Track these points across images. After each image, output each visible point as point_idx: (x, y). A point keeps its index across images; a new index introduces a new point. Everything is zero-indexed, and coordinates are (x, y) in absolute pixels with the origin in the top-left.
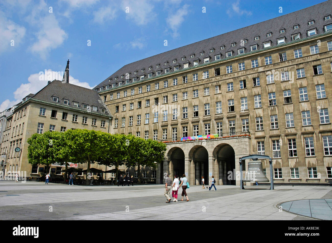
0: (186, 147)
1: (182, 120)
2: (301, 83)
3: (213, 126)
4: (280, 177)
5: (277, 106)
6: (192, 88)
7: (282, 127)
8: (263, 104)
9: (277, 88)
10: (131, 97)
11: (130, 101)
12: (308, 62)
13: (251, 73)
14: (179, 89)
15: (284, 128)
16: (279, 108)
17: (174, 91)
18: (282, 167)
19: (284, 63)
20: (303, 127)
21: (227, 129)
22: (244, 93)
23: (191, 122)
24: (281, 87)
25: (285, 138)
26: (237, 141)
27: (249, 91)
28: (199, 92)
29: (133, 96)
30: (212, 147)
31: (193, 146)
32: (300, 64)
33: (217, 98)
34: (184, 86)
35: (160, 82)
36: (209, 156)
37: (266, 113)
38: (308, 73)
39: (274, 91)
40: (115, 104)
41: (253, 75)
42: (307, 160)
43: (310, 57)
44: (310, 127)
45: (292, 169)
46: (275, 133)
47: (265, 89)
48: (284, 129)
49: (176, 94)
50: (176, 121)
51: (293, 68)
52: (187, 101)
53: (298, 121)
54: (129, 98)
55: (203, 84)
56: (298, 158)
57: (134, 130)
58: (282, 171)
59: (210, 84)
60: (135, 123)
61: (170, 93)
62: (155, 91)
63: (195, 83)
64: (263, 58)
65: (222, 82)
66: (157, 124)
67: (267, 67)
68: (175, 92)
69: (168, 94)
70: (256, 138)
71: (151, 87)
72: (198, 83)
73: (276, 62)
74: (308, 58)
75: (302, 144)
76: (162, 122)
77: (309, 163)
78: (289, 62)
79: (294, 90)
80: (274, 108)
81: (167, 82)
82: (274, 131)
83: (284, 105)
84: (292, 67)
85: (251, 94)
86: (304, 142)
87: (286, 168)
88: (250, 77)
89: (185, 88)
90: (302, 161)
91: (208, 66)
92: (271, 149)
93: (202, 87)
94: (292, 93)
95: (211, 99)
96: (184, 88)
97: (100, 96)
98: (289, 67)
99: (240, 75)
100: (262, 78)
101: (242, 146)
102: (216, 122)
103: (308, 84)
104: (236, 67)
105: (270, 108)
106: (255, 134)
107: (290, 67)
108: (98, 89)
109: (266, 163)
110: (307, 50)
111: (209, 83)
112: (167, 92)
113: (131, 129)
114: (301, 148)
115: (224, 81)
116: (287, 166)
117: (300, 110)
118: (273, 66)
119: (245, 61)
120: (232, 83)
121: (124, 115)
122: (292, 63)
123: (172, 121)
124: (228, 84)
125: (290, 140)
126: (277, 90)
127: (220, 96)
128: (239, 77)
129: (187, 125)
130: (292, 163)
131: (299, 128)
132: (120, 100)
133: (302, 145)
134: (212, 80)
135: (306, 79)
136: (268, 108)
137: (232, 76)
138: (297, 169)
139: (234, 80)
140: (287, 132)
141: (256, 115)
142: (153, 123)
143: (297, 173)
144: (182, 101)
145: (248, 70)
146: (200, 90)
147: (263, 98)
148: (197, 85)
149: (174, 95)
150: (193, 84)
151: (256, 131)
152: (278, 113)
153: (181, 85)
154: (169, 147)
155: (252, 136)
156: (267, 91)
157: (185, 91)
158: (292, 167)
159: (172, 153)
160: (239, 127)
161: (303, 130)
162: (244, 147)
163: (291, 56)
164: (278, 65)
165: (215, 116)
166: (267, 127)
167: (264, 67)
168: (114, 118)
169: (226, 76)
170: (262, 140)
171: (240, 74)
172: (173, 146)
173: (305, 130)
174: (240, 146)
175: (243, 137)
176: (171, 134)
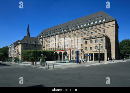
0: (58, 52)
2: (81, 38)
5: (76, 43)
8: (74, 42)
23: (59, 46)
30: (63, 52)
33: (65, 41)
36: (62, 54)
37: (74, 45)
44: (82, 48)
51: (80, 34)
54: (45, 40)
66: (52, 47)
67: (75, 33)
71: (50, 37)
72: (61, 37)
78: (79, 32)
81: (54, 36)
83: (78, 43)
86: (81, 51)
88: (71, 36)
95: (63, 41)
97: (38, 39)
100: (74, 36)
106: (72, 49)
108: (38, 37)
109: (74, 56)
113: (46, 48)
114: (80, 53)
117: (81, 44)
121: (45, 45)
124: (67, 37)
126: (77, 39)
128: (69, 36)
131: (80, 48)
134: (64, 36)
140: (78, 49)
141: (72, 45)
144: (57, 41)
145: (71, 34)
150: (59, 37)
153: (57, 37)
164: (77, 33)
166: (74, 48)
169: (66, 35)
170: (73, 51)
172: (55, 52)
174: (68, 52)
175: (69, 50)
176: (55, 49)
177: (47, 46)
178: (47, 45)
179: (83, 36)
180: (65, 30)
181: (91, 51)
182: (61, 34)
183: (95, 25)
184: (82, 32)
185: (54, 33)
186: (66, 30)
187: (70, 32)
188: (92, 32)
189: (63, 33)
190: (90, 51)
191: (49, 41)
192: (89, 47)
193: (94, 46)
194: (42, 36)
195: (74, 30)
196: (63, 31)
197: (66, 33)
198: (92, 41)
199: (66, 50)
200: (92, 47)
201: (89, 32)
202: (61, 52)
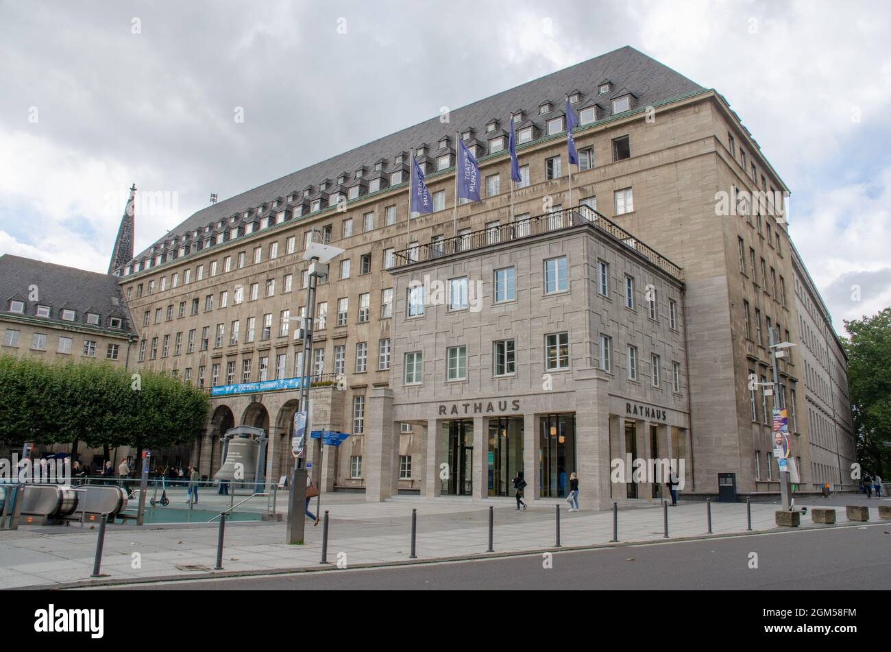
0: (239, 405)
3: (290, 361)
8: (372, 315)
12: (451, 222)
13: (360, 244)
21: (310, 367)
22: (344, 290)
26: (315, 394)
29: (174, 290)
30: (277, 407)
31: (249, 404)
36: (270, 425)
37: (373, 334)
40: (144, 307)
41: (362, 249)
46: (383, 378)
47: (377, 281)
50: (235, 348)
55: (284, 267)
56: (412, 434)
59: (294, 267)
60: (171, 350)
61: (231, 284)
62: (208, 279)
63: (270, 265)
64: (383, 209)
66: (206, 352)
67: (386, 230)
69: (226, 287)
70: (354, 389)
71: (204, 270)
72: (276, 263)
73: (402, 220)
74: (452, 213)
76: (215, 349)
78: (422, 221)
80: (387, 323)
82: (381, 376)
84: (426, 231)
85: (355, 293)
88: (358, 253)
90: (418, 443)
93: (280, 273)
95: (292, 302)
97: (120, 288)
98: (420, 233)
100: (376, 255)
104: (340, 229)
105: (382, 322)
106: (351, 379)
107: (423, 232)
111: (291, 265)
112: (227, 283)
113: (165, 363)
118: (397, 228)
119: (353, 216)
122: (426, 223)
123: (228, 346)
129: (250, 357)
130: (403, 444)
132: (152, 299)
134: (297, 257)
136: (378, 323)
138: (410, 458)
141: (358, 338)
142: (199, 352)
143: (409, 467)
146: (276, 281)
147: (373, 300)
150: (268, 266)
153: (250, 268)
156: (379, 285)
158: (404, 454)
159: (224, 418)
162: (325, 409)
164: (405, 226)
166: (373, 366)
167: (381, 231)
168: (141, 338)
170: (363, 392)
172: (221, 402)
174: (318, 406)
176: (224, 377)
178: (173, 339)
182: (281, 241)
185: (234, 234)
191: (189, 305)
200: (463, 350)
201: (502, 210)
202: (262, 402)
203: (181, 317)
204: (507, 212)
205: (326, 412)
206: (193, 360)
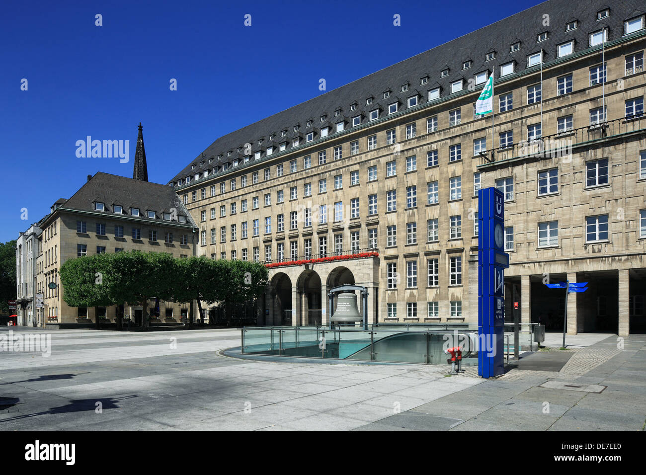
0: (294, 272)
1: (291, 232)
2: (454, 170)
3: (331, 241)
4: (415, 314)
5: (417, 208)
6: (303, 180)
7: (422, 241)
8: (398, 205)
9: (419, 178)
10: (221, 196)
11: (220, 202)
12: (467, 134)
13: (385, 154)
14: (286, 183)
15: (424, 242)
16: (420, 211)
17: (278, 186)
18: (418, 300)
19: (433, 135)
20: (449, 241)
21: (348, 245)
22: (373, 189)
23: (302, 235)
24: (424, 178)
25: (423, 259)
26: (359, 263)
27: (381, 184)
28: (312, 186)
29: (224, 195)
30: (327, 272)
31: (302, 272)
32: (456, 136)
33: (337, 197)
34: (292, 178)
35: (260, 171)
36: (322, 284)
37: (401, 220)
38: (466, 153)
39: (415, 184)
40: (200, 208)
41: (387, 157)
42: (451, 290)
43: (472, 124)
44: (460, 242)
45: (430, 304)
46: (412, 250)
47: (402, 181)
48: (424, 245)
49: (282, 191)
50: (282, 234)
51: (446, 144)
52: (296, 201)
53: (445, 231)
54: (219, 198)
55: (318, 174)
56: (439, 288)
57: (228, 248)
58: (418, 307)
59: (327, 174)
61: (274, 188)
62: (252, 185)
63: (306, 173)
64: (404, 126)
65: (344, 169)
66: (258, 238)
67: (408, 142)
68: (280, 188)
69: (270, 190)
70: (386, 258)
71: (247, 180)
72: (312, 172)
73: (422, 134)
74: (468, 126)
75: (445, 267)
76: (265, 235)
77: (453, 295)
78: (440, 134)
79: (442, 182)
80: (413, 212)
81: (270, 171)
82: (411, 247)
83: (427, 206)
84: (444, 142)
85: (382, 190)
86: (449, 263)
87: (423, 302)
88: (383, 160)
89: (294, 181)
90: (444, 293)
91: (324, 143)
92: (404, 274)
93: (316, 179)
94: (440, 188)
95: (328, 199)
96: (292, 181)
97: (177, 195)
98: (439, 143)
99: (369, 158)
100: (400, 162)
101: (364, 271)
102: (335, 235)
103: (463, 171)
104: (365, 144)
105: (408, 211)
106: (384, 252)
107: (441, 143)
108: (175, 183)
109: (398, 295)
110: (468, 111)
111: (325, 172)
112: (270, 187)
113: (223, 246)
114: (444, 273)
115: (347, 168)
116: (424, 300)
117: (447, 214)
118: (417, 141)
119: (377, 133)
120: (357, 171)
121: (214, 226)
122: (444, 136)
123: (277, 233)
124: (352, 173)
125: (431, 261)
126: (419, 183)
127: (340, 193)
128: (368, 160)
129: (296, 239)
130: (431, 295)
131: (443, 243)
132: (207, 202)
133: (445, 269)
134: (330, 166)
135: (461, 163)
136: (405, 212)
137: (358, 159)
138: (436, 304)
139: (360, 166)
140: (427, 250)
141: (388, 223)
142: (253, 237)
143: (437, 309)
144: (290, 201)
145: (381, 148)
146: (313, 184)
147: (399, 196)
148: (309, 175)
149: (279, 192)
150: (304, 174)
151: (386, 248)
152: (418, 219)
153: (288, 176)
154: (272, 273)
155: (381, 256)
156: (404, 184)
157: (294, 186)
158: (431, 301)
160: (365, 242)
161: (449, 247)
162: (367, 272)
163: (445, 123)
164: (425, 139)
165: (334, 225)
166: (402, 242)
167: (404, 143)
168: (201, 230)
169: (349, 160)
170: (394, 261)
171: (370, 156)
172: (277, 271)
173: (452, 246)
174: (361, 270)
175: (366, 256)
176: (276, 254)
177: (228, 237)
178: (228, 229)
179: (465, 156)
180: (340, 128)
181: (549, 255)
182: (314, 155)
183: (564, 71)
184: (457, 131)
185: (270, 152)
186: (346, 123)
187: (370, 133)
188: (534, 120)
189: (328, 146)
190: (534, 256)
191: (239, 205)
192: (533, 226)
193: (579, 214)
194: (197, 177)
195: (401, 122)
196: (325, 133)
197: (346, 145)
198: (554, 171)
199: (346, 258)
200: (554, 224)
201: (515, 122)
202: (314, 270)
203: (233, 214)
204: (520, 123)
205: (369, 274)
206: (248, 243)
